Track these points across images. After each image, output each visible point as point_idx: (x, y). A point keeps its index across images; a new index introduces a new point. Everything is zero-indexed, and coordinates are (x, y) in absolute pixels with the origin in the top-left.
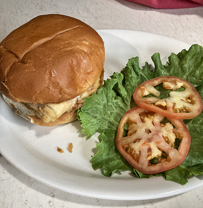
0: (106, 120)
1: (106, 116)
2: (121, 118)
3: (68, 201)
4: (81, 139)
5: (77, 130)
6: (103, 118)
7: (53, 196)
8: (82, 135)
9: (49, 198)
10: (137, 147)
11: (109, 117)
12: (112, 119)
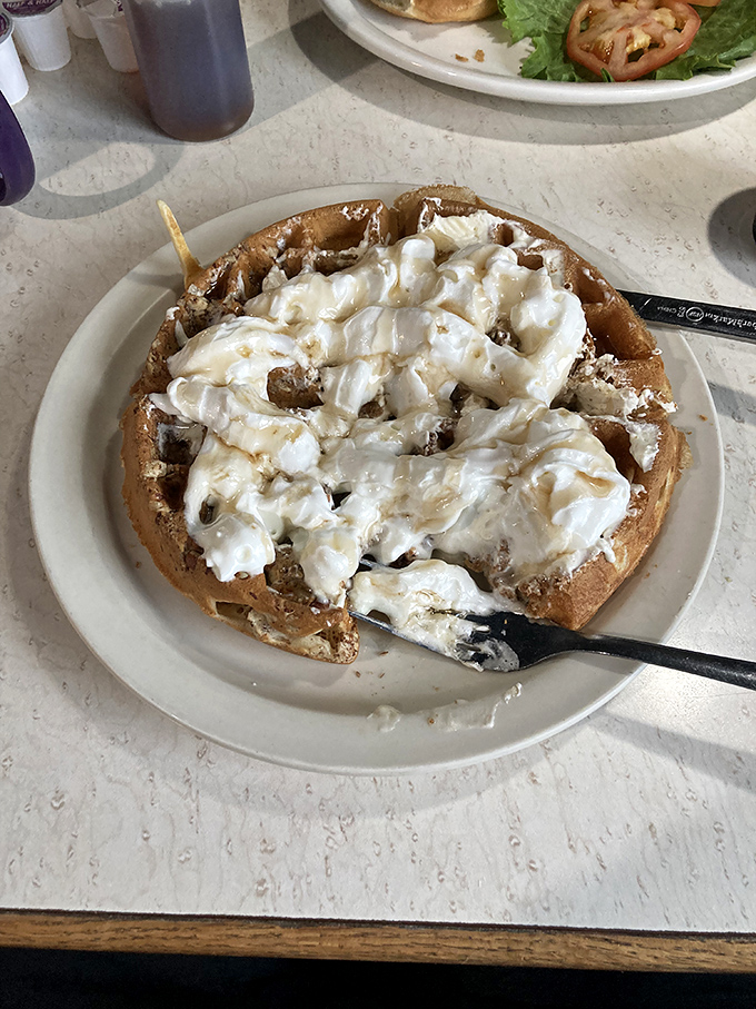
0: (545, 14)
1: (546, 6)
2: (574, 12)
3: (479, 136)
4: (498, 45)
5: (492, 39)
6: (541, 11)
7: (452, 130)
8: (499, 40)
9: (446, 132)
10: (607, 38)
11: (553, 8)
12: (557, 13)
